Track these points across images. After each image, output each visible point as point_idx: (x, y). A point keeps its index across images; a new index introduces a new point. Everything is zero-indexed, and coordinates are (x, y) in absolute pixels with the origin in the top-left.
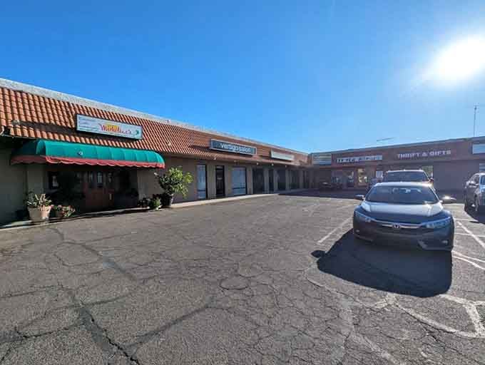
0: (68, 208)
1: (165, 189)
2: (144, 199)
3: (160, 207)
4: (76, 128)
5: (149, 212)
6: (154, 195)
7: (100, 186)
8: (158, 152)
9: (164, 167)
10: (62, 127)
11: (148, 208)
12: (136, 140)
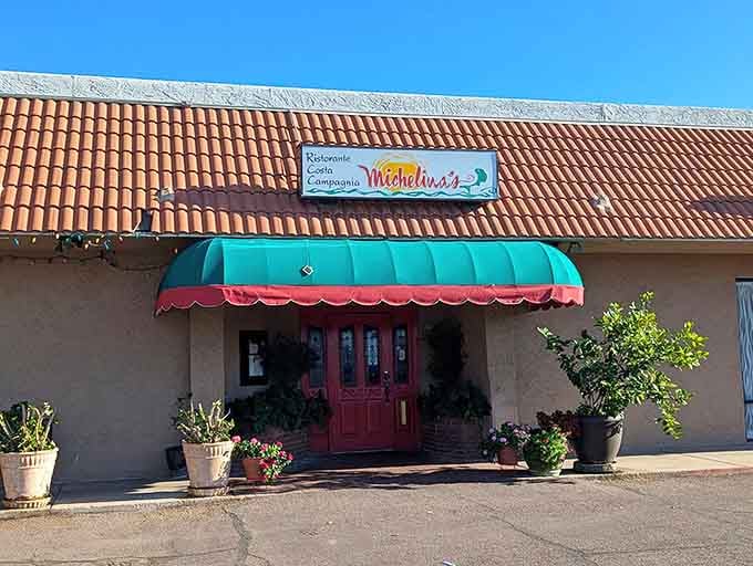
0: (275, 450)
1: (588, 392)
2: (507, 429)
3: (569, 464)
4: (299, 191)
5: (523, 486)
6: (541, 416)
7: (374, 376)
8: (555, 244)
9: (580, 301)
10: (267, 191)
11: (523, 465)
12: (474, 204)
